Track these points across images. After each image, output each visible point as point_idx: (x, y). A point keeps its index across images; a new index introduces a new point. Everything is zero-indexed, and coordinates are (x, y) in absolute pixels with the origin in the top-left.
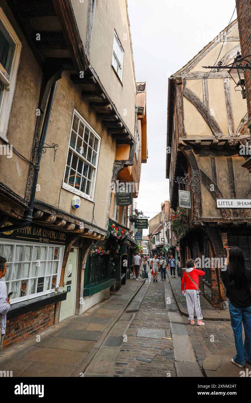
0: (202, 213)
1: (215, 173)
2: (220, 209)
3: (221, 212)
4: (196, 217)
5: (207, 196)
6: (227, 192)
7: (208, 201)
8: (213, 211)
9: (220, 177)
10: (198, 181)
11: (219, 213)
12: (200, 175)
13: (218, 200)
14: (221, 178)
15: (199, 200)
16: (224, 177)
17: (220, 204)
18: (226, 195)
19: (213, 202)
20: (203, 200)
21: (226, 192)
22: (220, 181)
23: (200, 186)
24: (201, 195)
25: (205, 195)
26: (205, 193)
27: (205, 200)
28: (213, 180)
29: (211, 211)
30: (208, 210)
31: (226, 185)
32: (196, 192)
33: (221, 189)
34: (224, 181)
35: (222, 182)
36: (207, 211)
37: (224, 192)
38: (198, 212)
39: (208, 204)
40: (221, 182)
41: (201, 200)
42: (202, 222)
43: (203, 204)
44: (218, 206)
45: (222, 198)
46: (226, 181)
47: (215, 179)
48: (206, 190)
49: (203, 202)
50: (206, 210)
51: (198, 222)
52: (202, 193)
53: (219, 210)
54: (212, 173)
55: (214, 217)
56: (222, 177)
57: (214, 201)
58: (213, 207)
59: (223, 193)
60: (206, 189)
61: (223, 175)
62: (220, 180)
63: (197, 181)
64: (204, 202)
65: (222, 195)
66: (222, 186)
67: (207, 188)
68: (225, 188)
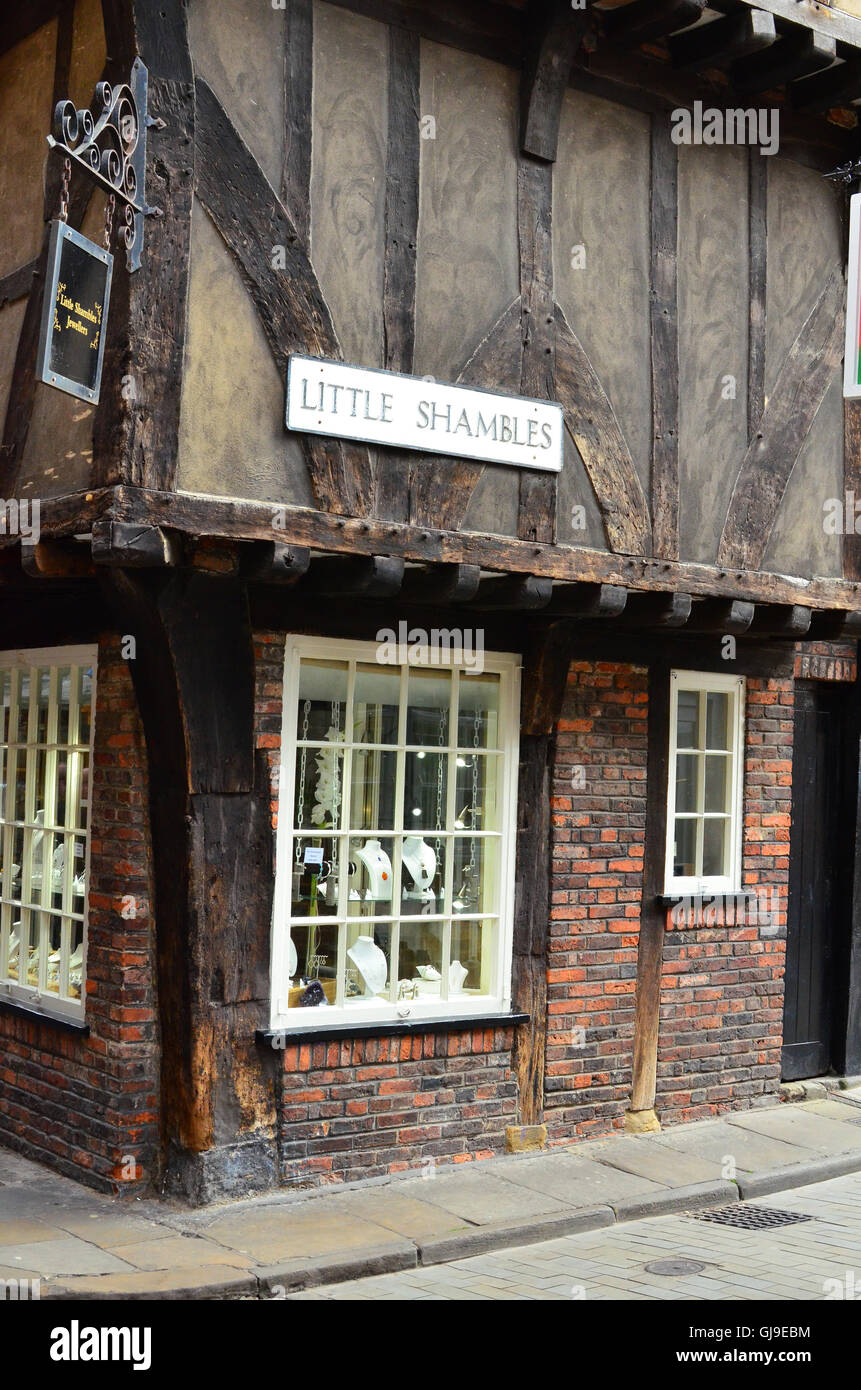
0: (174, 456)
1: (304, 141)
2: (306, 439)
3: (310, 468)
4: (130, 483)
5: (229, 323)
6: (362, 314)
7: (228, 360)
8: (254, 448)
9: (331, 180)
10: (173, 172)
11: (290, 476)
12: (191, 129)
13: (301, 369)
14: (335, 192)
15: (167, 342)
16: (358, 182)
17: (313, 398)
18: (354, 335)
19: (264, 376)
20: (194, 348)
21: (354, 309)
22: (327, 213)
23: (186, 226)
24: (182, 301)
25: (215, 305)
26: (215, 291)
27: (205, 351)
28: (284, 195)
29: (244, 451)
30: (220, 438)
31: (362, 253)
32: (151, 268)
33: (327, 277)
34: (354, 217)
35: (341, 220)
36: (213, 442)
37: (345, 304)
38: (147, 443)
39: (223, 390)
40: (336, 223)
41: (179, 341)
42: (167, 531)
43: (189, 379)
44: (298, 420)
45: (330, 349)
46: (368, 223)
47: (293, 186)
48: (222, 269)
49: (194, 366)
50: (209, 434)
51: (143, 531)
52: (195, 287)
53: (294, 448)
54: (280, 134)
55: (257, 498)
56: (346, 181)
57: (268, 365)
58: (259, 416)
59: (339, 310)
60: (225, 258)
61: (347, 167)
62: (327, 205)
63: (167, 176)
64: (201, 366)
65: (328, 333)
66: (336, 251)
67: (230, 250)
68: (352, 274)
